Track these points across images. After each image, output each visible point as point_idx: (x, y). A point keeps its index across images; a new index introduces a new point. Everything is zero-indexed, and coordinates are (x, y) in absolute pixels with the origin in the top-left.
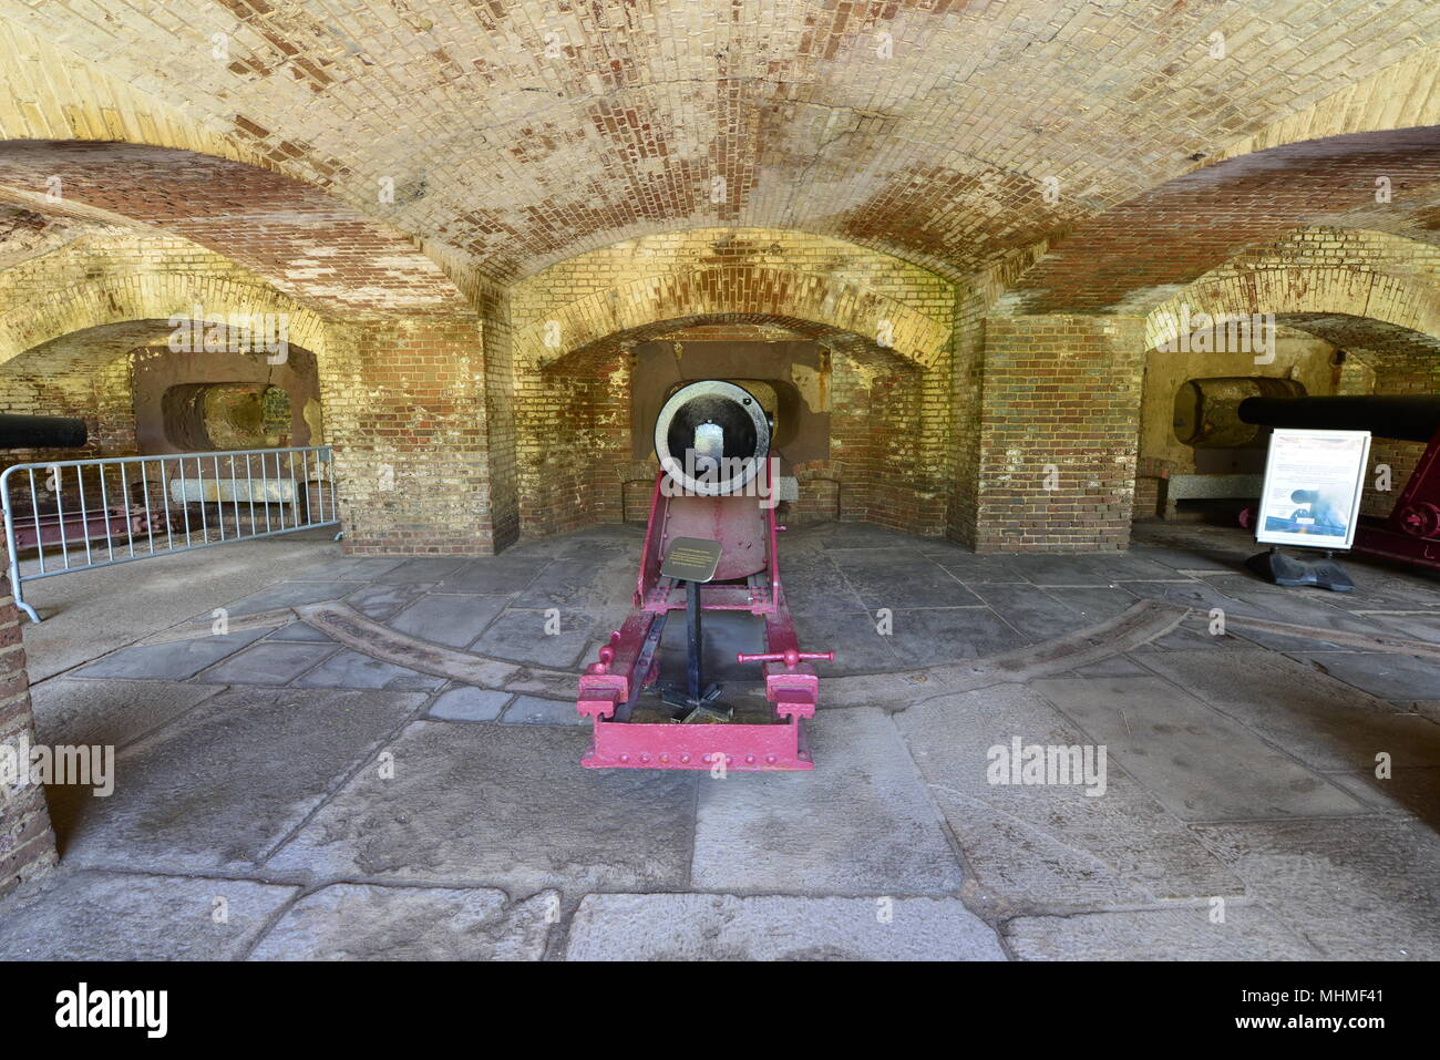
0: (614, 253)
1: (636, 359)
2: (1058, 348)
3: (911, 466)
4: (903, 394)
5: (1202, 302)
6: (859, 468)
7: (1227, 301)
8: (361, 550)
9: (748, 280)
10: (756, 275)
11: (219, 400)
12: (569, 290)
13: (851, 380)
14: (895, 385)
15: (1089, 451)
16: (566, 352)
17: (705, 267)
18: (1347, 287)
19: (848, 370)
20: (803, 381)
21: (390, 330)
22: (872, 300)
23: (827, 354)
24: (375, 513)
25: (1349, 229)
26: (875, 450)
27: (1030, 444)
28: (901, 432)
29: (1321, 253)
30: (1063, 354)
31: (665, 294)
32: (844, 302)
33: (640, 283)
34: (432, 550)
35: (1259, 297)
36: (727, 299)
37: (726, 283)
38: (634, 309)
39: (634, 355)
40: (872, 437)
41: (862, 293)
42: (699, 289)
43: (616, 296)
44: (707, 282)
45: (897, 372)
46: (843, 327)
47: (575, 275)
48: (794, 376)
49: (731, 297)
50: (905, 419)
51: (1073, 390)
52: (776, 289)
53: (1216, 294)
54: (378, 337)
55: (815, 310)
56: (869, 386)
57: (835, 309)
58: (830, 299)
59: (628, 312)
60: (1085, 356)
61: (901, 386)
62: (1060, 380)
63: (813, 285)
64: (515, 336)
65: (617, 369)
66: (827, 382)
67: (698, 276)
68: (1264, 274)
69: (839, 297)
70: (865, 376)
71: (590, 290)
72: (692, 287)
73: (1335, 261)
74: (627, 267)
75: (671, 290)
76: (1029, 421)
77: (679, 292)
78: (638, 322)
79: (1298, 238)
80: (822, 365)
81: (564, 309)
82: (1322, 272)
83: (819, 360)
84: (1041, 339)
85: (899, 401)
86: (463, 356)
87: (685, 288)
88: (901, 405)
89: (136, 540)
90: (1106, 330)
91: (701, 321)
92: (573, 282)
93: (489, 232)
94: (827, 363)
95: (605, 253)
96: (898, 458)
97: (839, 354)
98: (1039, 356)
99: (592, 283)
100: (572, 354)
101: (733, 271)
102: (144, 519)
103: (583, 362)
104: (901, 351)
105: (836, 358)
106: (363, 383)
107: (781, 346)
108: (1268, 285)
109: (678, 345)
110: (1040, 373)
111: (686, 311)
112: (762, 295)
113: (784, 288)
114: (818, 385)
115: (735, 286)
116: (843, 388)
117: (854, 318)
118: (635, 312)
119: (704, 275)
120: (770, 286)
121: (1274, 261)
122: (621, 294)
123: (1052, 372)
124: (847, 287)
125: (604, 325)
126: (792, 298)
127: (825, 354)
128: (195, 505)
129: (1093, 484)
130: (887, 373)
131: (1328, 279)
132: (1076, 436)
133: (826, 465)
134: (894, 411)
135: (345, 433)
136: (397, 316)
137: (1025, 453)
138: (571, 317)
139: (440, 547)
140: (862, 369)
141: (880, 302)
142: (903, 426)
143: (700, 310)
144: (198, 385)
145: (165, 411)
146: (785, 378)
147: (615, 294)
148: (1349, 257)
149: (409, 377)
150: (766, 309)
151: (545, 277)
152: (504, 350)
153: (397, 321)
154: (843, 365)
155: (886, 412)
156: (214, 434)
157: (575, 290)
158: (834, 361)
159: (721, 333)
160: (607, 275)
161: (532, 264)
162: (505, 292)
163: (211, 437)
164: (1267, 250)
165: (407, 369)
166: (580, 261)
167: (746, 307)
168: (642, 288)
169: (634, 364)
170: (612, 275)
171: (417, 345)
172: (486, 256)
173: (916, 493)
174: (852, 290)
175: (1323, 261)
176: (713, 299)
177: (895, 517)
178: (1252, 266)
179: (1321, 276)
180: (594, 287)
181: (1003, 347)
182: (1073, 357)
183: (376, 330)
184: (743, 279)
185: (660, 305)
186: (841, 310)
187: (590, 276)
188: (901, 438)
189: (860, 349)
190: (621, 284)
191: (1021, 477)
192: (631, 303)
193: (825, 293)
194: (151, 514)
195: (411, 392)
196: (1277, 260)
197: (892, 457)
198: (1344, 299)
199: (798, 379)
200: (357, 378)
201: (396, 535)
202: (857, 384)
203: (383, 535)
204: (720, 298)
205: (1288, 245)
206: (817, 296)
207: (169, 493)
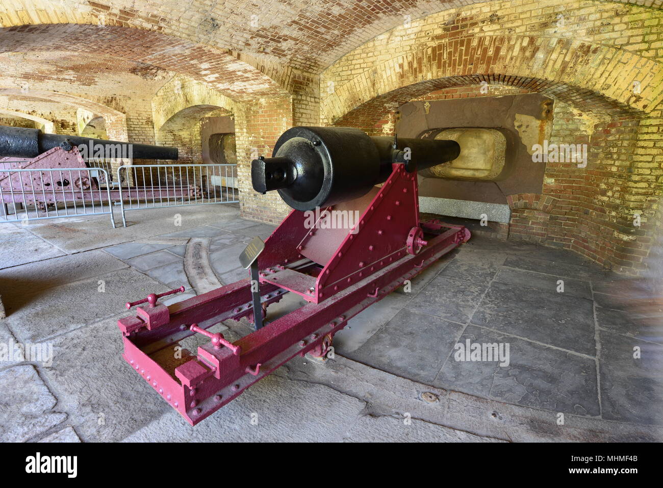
0: (377, 43)
1: (399, 115)
3: (616, 208)
4: (619, 140)
6: (570, 203)
8: (246, 216)
9: (467, 50)
10: (475, 43)
11: (229, 141)
12: (349, 72)
13: (570, 127)
14: (613, 130)
16: (346, 112)
19: (569, 117)
20: (523, 128)
21: (257, 104)
22: (586, 50)
23: (550, 104)
24: (250, 199)
26: (587, 189)
28: (611, 175)
31: (406, 67)
32: (554, 56)
33: (390, 61)
34: (271, 221)
36: (449, 66)
37: (450, 53)
38: (386, 80)
39: (398, 113)
40: (587, 178)
41: (576, 44)
42: (429, 61)
43: (376, 73)
44: (436, 56)
45: (616, 118)
46: (551, 79)
47: (354, 62)
48: (516, 124)
49: (453, 64)
50: (617, 163)
52: (491, 52)
54: (252, 108)
55: (525, 66)
56: (590, 132)
57: (545, 64)
58: (540, 55)
59: (382, 83)
61: (618, 131)
63: (525, 44)
64: (321, 104)
65: (387, 122)
66: (547, 128)
67: (430, 51)
69: (550, 51)
70: (588, 122)
71: (361, 71)
72: (425, 60)
74: (383, 52)
75: (410, 64)
77: (415, 65)
78: (388, 90)
80: (544, 114)
81: (347, 85)
83: (541, 110)
85: (615, 146)
86: (284, 117)
87: (420, 61)
88: (615, 150)
89: (198, 198)
91: (438, 85)
92: (352, 67)
93: (280, 42)
94: (549, 112)
95: (371, 44)
96: (605, 199)
97: (562, 104)
99: (362, 66)
100: (351, 113)
101: (456, 43)
102: (194, 191)
103: (361, 118)
104: (614, 98)
105: (558, 107)
106: (247, 133)
107: (508, 100)
109: (427, 104)
111: (420, 79)
112: (478, 59)
113: (498, 50)
114: (537, 131)
115: (457, 55)
116: (562, 133)
117: (563, 70)
118: (386, 82)
119: (434, 49)
120: (485, 50)
122: (379, 71)
124: (560, 41)
125: (368, 94)
126: (504, 58)
127: (548, 104)
128: (218, 187)
130: (608, 119)
133: (538, 198)
134: (609, 155)
135: (241, 158)
136: (258, 97)
138: (350, 90)
139: (273, 220)
140: (585, 116)
141: (595, 51)
142: (614, 169)
143: (429, 77)
144: (221, 134)
145: (210, 145)
146: (508, 126)
147: (375, 72)
149: (263, 130)
150: (481, 71)
151: (338, 66)
152: (312, 113)
153: (259, 100)
154: (564, 113)
155: (602, 155)
156: (227, 156)
157: (353, 72)
158: (556, 110)
159: (459, 92)
160: (371, 59)
161: (326, 58)
162: (316, 78)
163: (226, 158)
165: (262, 125)
166: (356, 52)
167: (464, 70)
168: (392, 65)
169: (398, 118)
170: (374, 59)
171: (266, 112)
172: (289, 57)
173: (616, 234)
174: (564, 44)
176: (439, 67)
177: (595, 251)
180: (364, 68)
183: (251, 105)
184: (464, 48)
185: (402, 76)
186: (551, 63)
187: (362, 61)
188: (611, 180)
189: (578, 98)
190: (379, 66)
192: (385, 77)
193: (536, 49)
194: (197, 189)
195: (263, 137)
197: (600, 197)
199: (520, 127)
200: (245, 130)
201: (257, 210)
202: (578, 130)
203: (253, 210)
204: (444, 66)
206: (528, 54)
207: (210, 181)
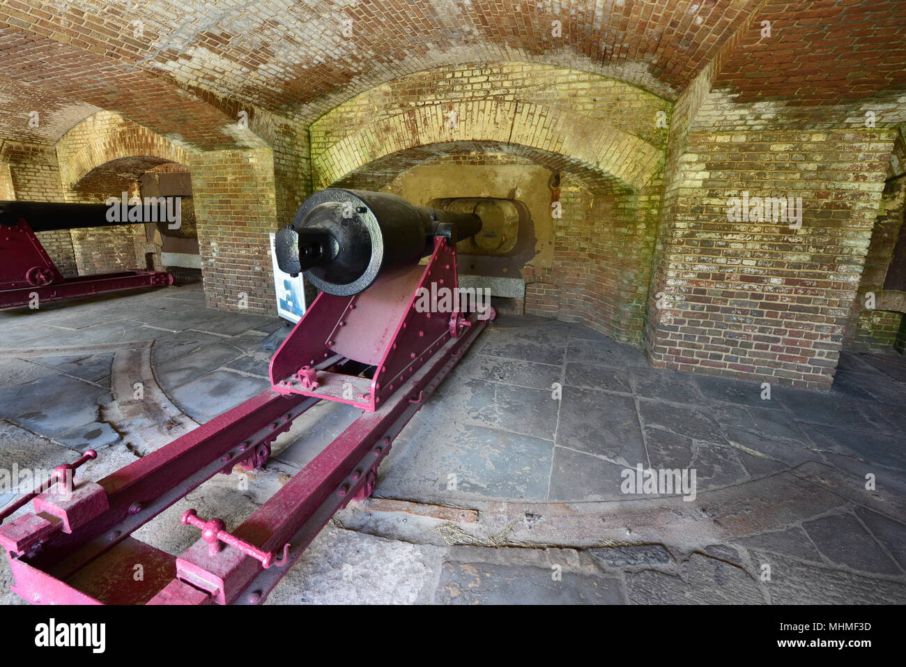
2: (227, 173)
5: (378, 136)
7: (395, 134)
15: (252, 245)
17: (119, 129)
18: (493, 116)
25: (493, 63)
27: (222, 239)
29: (469, 87)
30: (230, 177)
35: (420, 129)
51: (238, 203)
53: (387, 129)
60: (241, 179)
62: (230, 196)
68: (422, 110)
73: (482, 94)
76: (219, 223)
79: (450, 75)
82: (470, 104)
84: (217, 168)
90: (251, 160)
98: (218, 179)
108: (425, 119)
110: (220, 191)
121: (430, 98)
123: (225, 191)
129: (258, 269)
131: (475, 110)
132: (244, 235)
137: (220, 245)
148: (494, 88)
164: (424, 89)
175: (470, 94)
178: (413, 104)
179: (470, 108)
181: (199, 174)
182: (235, 180)
191: (221, 261)
196: (433, 97)
198: (491, 127)
205: (441, 83)
